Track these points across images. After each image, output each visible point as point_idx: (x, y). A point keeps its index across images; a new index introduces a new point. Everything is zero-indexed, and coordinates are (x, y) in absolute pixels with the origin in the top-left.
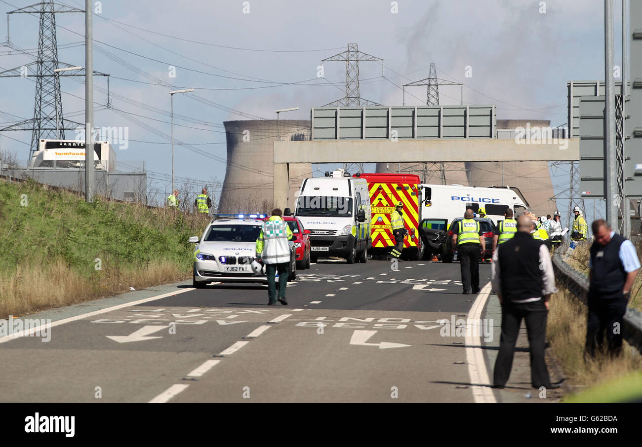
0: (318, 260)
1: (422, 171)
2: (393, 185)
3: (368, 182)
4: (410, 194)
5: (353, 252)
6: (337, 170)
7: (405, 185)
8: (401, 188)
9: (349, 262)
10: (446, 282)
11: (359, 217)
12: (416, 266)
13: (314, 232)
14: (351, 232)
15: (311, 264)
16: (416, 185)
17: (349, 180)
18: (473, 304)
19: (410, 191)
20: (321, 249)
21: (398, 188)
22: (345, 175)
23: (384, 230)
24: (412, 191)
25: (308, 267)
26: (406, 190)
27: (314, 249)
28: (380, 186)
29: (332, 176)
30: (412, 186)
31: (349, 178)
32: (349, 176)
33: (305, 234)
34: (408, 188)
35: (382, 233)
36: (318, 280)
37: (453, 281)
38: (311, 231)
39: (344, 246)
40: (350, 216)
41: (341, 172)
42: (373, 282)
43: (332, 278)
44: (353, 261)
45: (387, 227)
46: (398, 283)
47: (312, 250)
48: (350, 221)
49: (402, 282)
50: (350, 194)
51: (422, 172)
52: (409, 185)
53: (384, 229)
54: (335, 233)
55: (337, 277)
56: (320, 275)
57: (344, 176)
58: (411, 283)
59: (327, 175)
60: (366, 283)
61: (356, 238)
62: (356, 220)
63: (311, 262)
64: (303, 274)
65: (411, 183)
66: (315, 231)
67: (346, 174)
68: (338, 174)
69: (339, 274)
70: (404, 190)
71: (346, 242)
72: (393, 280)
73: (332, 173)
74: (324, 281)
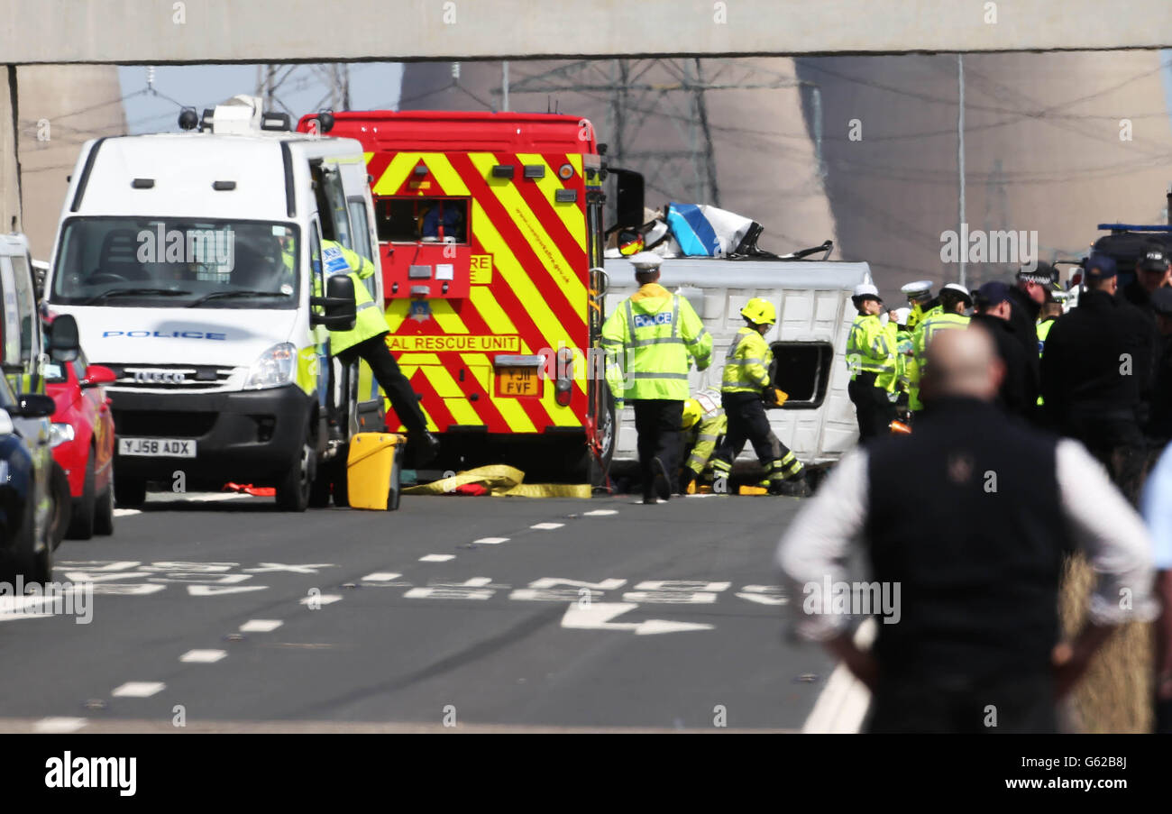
0: (152, 497)
1: (609, 88)
2: (475, 157)
3: (366, 149)
4: (551, 199)
5: (304, 463)
6: (231, 102)
7: (529, 159)
8: (510, 171)
9: (285, 504)
10: (707, 594)
11: (329, 308)
12: (580, 517)
13: (132, 375)
14: (293, 377)
15: (118, 513)
16: (575, 160)
17: (285, 146)
18: (821, 689)
19: (549, 185)
20: (164, 447)
21: (497, 173)
22: (269, 123)
23: (435, 359)
24: (560, 186)
25: (103, 526)
26: (531, 182)
27: (132, 447)
28: (421, 163)
29: (210, 126)
30: (557, 163)
31: (286, 136)
32: (285, 128)
33: (93, 385)
34: (539, 172)
35: (426, 371)
36: (147, 589)
37: (737, 587)
38: (115, 371)
39: (264, 432)
40: (292, 303)
41: (250, 111)
42: (391, 595)
43: (211, 579)
44: (303, 500)
45: (452, 345)
46: (499, 602)
47: (123, 451)
48: (291, 325)
49: (520, 595)
50: (291, 209)
51: (611, 95)
52: (546, 157)
53: (441, 355)
54: (225, 377)
55: (233, 571)
56: (160, 566)
57: (264, 128)
58: (554, 597)
59: (188, 122)
60: (357, 598)
61: (312, 402)
62: (314, 320)
63: (118, 506)
64: (81, 561)
65: (554, 149)
66: (137, 371)
67: (273, 120)
68: (237, 119)
69: (244, 560)
70: (526, 182)
71: (271, 417)
72: (478, 588)
73: (209, 113)
74: (175, 591)
